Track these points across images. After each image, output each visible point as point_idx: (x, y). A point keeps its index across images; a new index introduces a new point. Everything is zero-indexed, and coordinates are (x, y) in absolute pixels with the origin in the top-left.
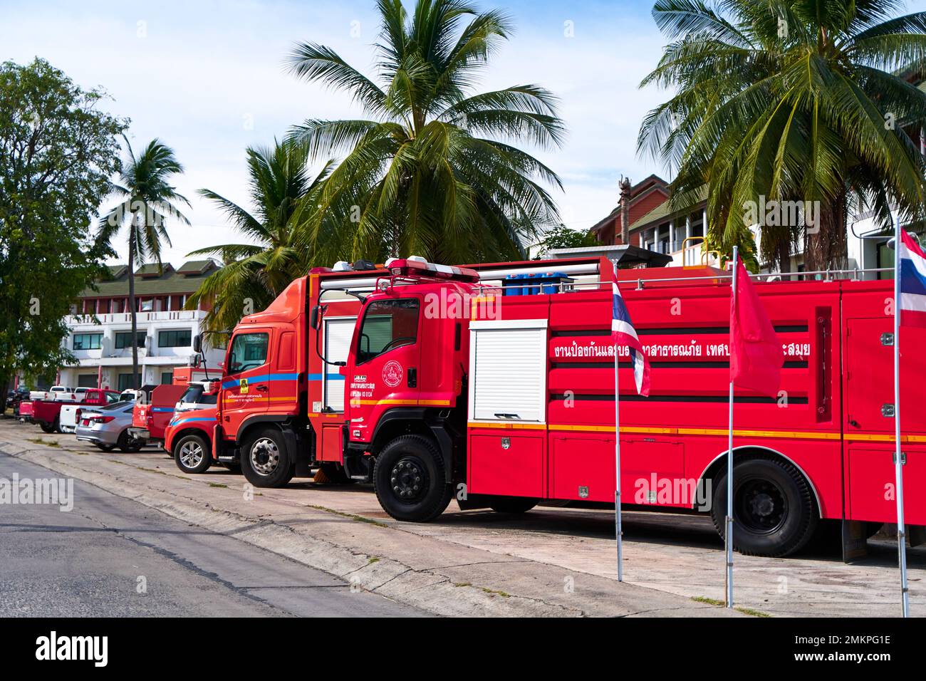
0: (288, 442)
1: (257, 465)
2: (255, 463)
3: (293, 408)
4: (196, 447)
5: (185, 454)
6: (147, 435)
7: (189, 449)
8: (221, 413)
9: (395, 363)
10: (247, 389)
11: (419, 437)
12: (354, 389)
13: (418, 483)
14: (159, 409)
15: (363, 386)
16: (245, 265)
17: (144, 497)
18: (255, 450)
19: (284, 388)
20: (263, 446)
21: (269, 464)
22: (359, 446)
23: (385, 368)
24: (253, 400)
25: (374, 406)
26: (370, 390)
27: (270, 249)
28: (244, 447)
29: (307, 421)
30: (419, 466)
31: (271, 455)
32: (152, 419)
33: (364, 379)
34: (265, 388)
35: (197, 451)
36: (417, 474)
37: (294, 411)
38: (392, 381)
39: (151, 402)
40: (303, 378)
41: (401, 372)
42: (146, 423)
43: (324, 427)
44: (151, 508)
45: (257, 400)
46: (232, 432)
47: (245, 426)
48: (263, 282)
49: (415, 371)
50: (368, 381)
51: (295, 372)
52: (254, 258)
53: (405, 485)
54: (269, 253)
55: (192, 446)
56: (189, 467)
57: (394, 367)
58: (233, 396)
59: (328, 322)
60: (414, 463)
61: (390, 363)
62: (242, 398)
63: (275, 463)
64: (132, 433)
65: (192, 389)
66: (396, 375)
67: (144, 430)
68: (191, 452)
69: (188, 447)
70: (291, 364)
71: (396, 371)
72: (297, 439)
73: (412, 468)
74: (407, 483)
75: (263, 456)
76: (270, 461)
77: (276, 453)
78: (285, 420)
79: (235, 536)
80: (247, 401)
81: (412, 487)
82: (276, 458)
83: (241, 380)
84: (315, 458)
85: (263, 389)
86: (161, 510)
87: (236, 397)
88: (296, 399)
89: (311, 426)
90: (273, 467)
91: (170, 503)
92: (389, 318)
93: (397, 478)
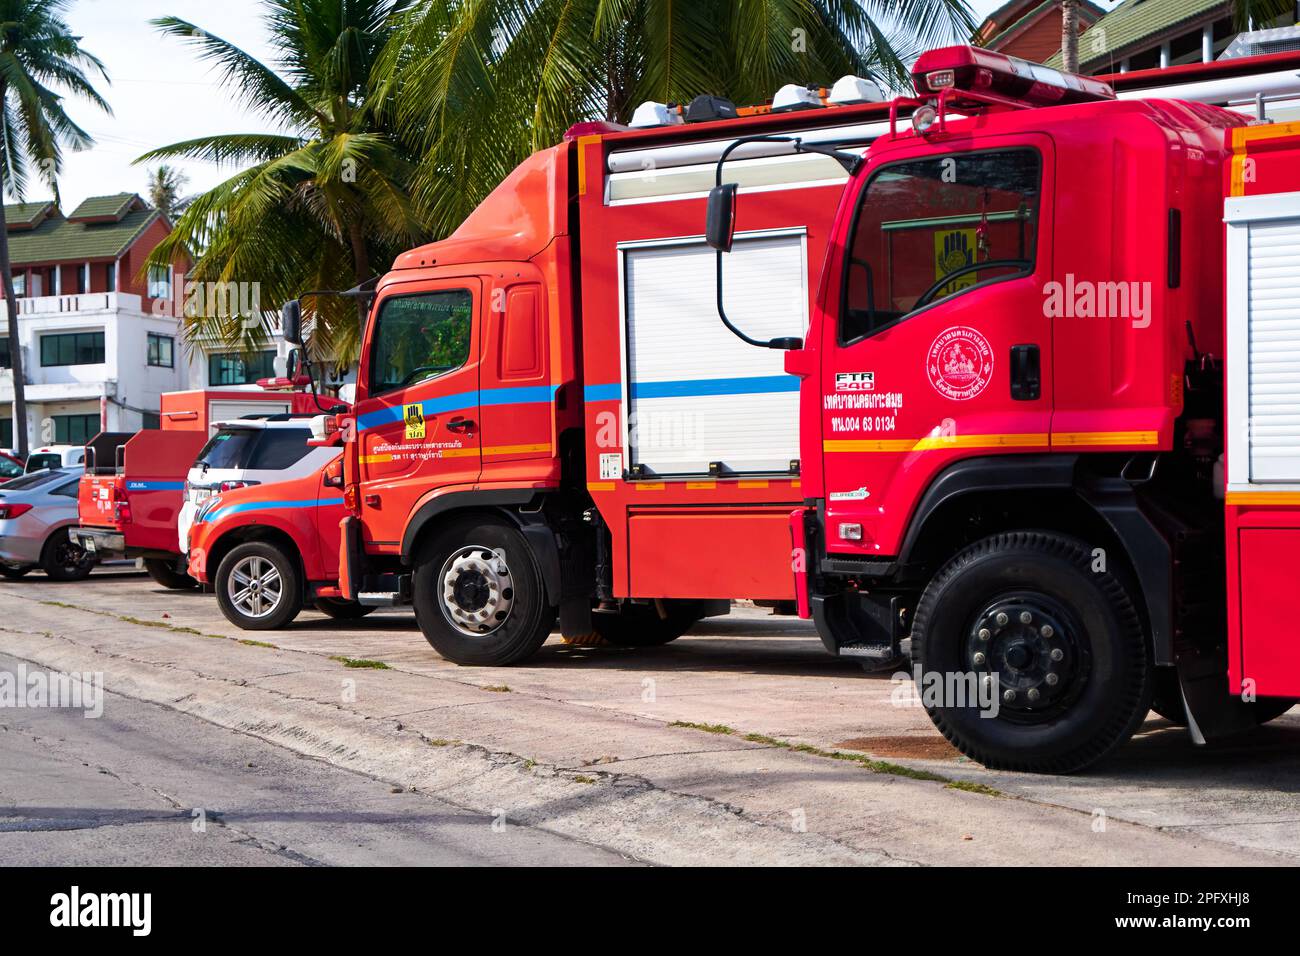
0: (535, 554)
1: (459, 613)
2: (453, 607)
3: (546, 471)
4: (264, 568)
5: (239, 587)
6: (118, 542)
7: (250, 575)
8: (358, 490)
9: (970, 333)
10: (421, 428)
11: (1049, 537)
12: (836, 413)
13: (1057, 667)
14: (141, 485)
15: (863, 402)
16: (271, 175)
17: (200, 701)
18: (451, 575)
19: (522, 423)
20: (473, 566)
21: (489, 609)
22: (860, 568)
23: (935, 350)
24: (440, 455)
25: (904, 455)
26: (888, 412)
27: (317, 141)
28: (421, 568)
29: (587, 501)
30: (1057, 617)
31: (493, 586)
32: (128, 506)
33: (868, 382)
34: (470, 426)
35: (269, 577)
36: (1054, 642)
37: (548, 479)
38: (959, 383)
39: (123, 468)
40: (571, 398)
41: (987, 359)
42: (116, 516)
43: (631, 514)
44: (235, 731)
45: (449, 454)
46: (390, 533)
47: (423, 519)
48: (313, 209)
49: (1033, 355)
50: (880, 387)
51: (547, 382)
52: (286, 160)
53: (1014, 672)
54: (316, 148)
55: (255, 568)
56: (250, 614)
57: (964, 345)
58: (386, 447)
59: (630, 255)
60: (1044, 610)
61: (952, 334)
62: (410, 452)
63: (504, 605)
64: (81, 538)
65: (226, 438)
66: (970, 366)
67: (110, 532)
68: (254, 582)
69: (246, 570)
70: (533, 364)
71: (970, 356)
72: (560, 546)
73: (1037, 622)
74: (1020, 668)
75: (472, 590)
76: (493, 602)
77: (506, 582)
78: (527, 501)
79: (550, 824)
80: (424, 457)
81: (1038, 675)
82: (507, 594)
83: (406, 408)
84: (609, 590)
85: (462, 426)
86: (269, 737)
87: (394, 448)
88: (552, 448)
89: (596, 514)
90: (500, 615)
91: (288, 720)
92: (798, 236)
93: (988, 655)
